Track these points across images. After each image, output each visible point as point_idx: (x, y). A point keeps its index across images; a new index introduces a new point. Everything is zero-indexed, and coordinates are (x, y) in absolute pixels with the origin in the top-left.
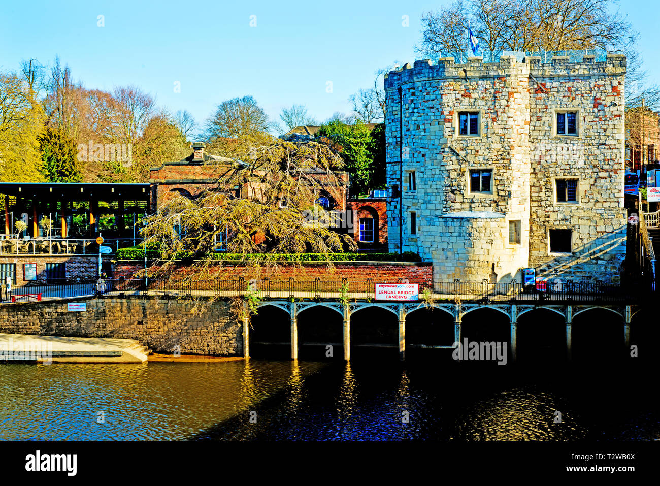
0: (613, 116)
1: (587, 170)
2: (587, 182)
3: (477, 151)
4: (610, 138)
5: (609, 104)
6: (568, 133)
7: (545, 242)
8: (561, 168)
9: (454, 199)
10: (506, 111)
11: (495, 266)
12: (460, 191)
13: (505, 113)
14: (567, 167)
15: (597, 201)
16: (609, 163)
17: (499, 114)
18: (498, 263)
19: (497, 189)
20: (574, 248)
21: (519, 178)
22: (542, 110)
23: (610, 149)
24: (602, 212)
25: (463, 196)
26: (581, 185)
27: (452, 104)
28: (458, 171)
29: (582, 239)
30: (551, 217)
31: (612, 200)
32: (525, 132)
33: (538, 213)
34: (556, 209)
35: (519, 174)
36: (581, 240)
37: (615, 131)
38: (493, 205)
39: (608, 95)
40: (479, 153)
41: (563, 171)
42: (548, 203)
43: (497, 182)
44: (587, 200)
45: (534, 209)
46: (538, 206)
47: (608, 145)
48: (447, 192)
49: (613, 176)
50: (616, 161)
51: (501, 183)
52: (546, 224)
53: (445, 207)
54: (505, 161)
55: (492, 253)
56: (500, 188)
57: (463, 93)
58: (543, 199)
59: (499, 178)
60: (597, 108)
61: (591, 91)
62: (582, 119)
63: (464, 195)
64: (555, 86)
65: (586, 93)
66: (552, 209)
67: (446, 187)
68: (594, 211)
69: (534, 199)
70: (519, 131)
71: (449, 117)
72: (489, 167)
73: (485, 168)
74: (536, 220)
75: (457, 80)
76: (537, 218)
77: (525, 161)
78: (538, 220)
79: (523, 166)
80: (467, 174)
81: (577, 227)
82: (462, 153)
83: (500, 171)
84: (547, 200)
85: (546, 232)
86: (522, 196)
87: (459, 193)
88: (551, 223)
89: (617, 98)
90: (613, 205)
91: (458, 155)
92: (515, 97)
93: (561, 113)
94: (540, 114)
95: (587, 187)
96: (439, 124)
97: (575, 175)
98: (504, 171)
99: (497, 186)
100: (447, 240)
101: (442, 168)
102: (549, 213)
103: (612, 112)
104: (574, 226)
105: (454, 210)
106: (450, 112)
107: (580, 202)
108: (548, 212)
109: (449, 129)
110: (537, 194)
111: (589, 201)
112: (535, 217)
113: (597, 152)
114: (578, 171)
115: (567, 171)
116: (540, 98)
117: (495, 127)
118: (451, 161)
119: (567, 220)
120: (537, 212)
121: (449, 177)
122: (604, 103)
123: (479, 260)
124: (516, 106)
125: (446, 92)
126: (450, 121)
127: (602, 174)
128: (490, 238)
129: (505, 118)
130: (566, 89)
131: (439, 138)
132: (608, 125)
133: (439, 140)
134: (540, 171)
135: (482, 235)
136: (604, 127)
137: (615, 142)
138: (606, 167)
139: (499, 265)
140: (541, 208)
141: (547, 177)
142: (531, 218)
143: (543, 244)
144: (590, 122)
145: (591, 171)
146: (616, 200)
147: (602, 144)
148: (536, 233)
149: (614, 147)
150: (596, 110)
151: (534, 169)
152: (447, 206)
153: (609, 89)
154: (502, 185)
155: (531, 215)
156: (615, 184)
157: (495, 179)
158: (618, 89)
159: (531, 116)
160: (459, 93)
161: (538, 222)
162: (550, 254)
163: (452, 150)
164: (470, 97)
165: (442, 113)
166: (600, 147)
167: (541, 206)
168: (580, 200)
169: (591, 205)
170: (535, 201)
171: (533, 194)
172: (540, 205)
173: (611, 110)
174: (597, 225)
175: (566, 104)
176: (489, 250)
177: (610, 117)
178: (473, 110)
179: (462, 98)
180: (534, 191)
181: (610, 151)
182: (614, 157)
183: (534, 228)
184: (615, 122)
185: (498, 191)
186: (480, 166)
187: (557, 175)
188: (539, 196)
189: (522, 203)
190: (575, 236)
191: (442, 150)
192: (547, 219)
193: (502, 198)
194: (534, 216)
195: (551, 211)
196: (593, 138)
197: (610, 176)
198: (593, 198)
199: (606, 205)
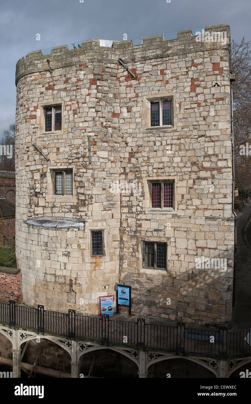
0: (215, 100)
1: (185, 170)
2: (184, 183)
3: (58, 149)
4: (212, 127)
5: (209, 85)
6: (163, 124)
7: (137, 256)
8: (154, 167)
9: (37, 202)
10: (87, 101)
11: (74, 282)
12: (42, 194)
13: (86, 103)
14: (161, 166)
15: (197, 209)
16: (211, 159)
17: (80, 105)
18: (76, 279)
19: (77, 192)
20: (170, 265)
21: (105, 179)
22: (133, 100)
23: (213, 141)
24: (203, 222)
25: (45, 200)
26: (177, 187)
27: (36, 99)
28: (41, 171)
29: (177, 255)
30: (143, 226)
31: (215, 207)
32: (112, 125)
33: (129, 222)
34: (149, 217)
35: (104, 175)
36: (177, 257)
37: (217, 119)
38: (73, 210)
39: (208, 74)
40: (60, 151)
41: (155, 171)
42: (139, 208)
43: (77, 184)
44: (183, 207)
45: (124, 216)
46: (129, 213)
47: (210, 137)
48: (32, 195)
49: (216, 177)
50: (220, 157)
51: (82, 185)
52: (138, 234)
53: (30, 212)
54: (86, 159)
55: (69, 267)
56: (79, 191)
57: (47, 85)
58: (135, 204)
59: (79, 179)
60: (195, 91)
61: (187, 72)
62: (178, 105)
63: (46, 198)
64: (147, 70)
65: (182, 75)
66: (143, 217)
67: (31, 189)
68: (192, 221)
69: (124, 204)
70: (104, 124)
71: (33, 113)
72: (70, 167)
73: (65, 167)
74: (127, 229)
75: (42, 73)
76: (128, 226)
77: (112, 159)
78: (128, 229)
79: (109, 165)
80: (49, 175)
81: (172, 240)
82: (45, 151)
83: (80, 171)
84: (138, 205)
85: (137, 245)
86: (108, 201)
87: (41, 196)
88: (143, 234)
89: (219, 77)
90: (216, 214)
91: (41, 154)
92: (98, 84)
93: (155, 101)
94: (130, 104)
95: (183, 191)
96: (26, 122)
97: (170, 175)
98: (85, 171)
99: (77, 189)
100: (29, 248)
101: (28, 169)
102: (141, 222)
103: (214, 94)
104: (169, 238)
105: (37, 215)
106: (34, 107)
107: (176, 209)
108: (139, 220)
109: (33, 127)
110: (128, 199)
111: (187, 208)
112: (126, 226)
113: (197, 146)
114: (173, 170)
115: (159, 170)
116: (131, 86)
117: (76, 120)
118: (35, 160)
119: (161, 230)
120: (127, 219)
121: (33, 178)
122: (203, 84)
123: (55, 274)
124: (100, 95)
125: (32, 87)
126: (34, 117)
127: (203, 174)
128: (67, 250)
129: (86, 110)
130: (159, 72)
131: (25, 137)
132: (209, 111)
133: (26, 138)
134: (130, 171)
135: (58, 245)
136: (205, 114)
137: (218, 133)
138: (207, 165)
139: (78, 282)
140: (132, 215)
141: (138, 178)
142: (121, 226)
143: (134, 258)
144: (187, 109)
145: (190, 170)
146: (220, 207)
147: (202, 136)
148: (126, 245)
149: (217, 139)
150: (193, 94)
151: (124, 168)
152: (32, 210)
153: (210, 67)
154: (82, 187)
155: (121, 223)
156: (218, 187)
157: (75, 181)
158: (221, 67)
159: (121, 107)
160: (43, 87)
161: (128, 231)
162: (142, 271)
163: (36, 149)
164: (53, 89)
165: (28, 109)
166: (199, 139)
167: (132, 212)
168: (176, 207)
169: (189, 212)
170: (125, 207)
171: (124, 199)
172: (130, 211)
173: (213, 92)
174: (197, 238)
175: (159, 90)
176: (65, 264)
177: (212, 100)
178: (55, 103)
179: (46, 92)
180: (125, 195)
181: (212, 144)
182: (217, 152)
183: (124, 239)
184: (218, 107)
185: (78, 194)
186: (61, 165)
187: (149, 176)
188: (129, 201)
189: (107, 209)
190: (170, 251)
191: (27, 149)
192: (139, 229)
193: (83, 202)
194: (124, 225)
195: (142, 220)
196: (191, 128)
197: (213, 177)
198: (192, 205)
199: (208, 213)
